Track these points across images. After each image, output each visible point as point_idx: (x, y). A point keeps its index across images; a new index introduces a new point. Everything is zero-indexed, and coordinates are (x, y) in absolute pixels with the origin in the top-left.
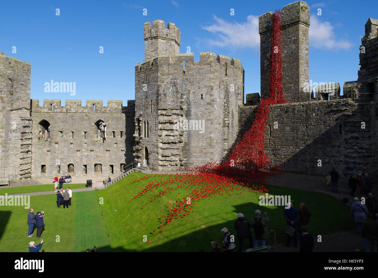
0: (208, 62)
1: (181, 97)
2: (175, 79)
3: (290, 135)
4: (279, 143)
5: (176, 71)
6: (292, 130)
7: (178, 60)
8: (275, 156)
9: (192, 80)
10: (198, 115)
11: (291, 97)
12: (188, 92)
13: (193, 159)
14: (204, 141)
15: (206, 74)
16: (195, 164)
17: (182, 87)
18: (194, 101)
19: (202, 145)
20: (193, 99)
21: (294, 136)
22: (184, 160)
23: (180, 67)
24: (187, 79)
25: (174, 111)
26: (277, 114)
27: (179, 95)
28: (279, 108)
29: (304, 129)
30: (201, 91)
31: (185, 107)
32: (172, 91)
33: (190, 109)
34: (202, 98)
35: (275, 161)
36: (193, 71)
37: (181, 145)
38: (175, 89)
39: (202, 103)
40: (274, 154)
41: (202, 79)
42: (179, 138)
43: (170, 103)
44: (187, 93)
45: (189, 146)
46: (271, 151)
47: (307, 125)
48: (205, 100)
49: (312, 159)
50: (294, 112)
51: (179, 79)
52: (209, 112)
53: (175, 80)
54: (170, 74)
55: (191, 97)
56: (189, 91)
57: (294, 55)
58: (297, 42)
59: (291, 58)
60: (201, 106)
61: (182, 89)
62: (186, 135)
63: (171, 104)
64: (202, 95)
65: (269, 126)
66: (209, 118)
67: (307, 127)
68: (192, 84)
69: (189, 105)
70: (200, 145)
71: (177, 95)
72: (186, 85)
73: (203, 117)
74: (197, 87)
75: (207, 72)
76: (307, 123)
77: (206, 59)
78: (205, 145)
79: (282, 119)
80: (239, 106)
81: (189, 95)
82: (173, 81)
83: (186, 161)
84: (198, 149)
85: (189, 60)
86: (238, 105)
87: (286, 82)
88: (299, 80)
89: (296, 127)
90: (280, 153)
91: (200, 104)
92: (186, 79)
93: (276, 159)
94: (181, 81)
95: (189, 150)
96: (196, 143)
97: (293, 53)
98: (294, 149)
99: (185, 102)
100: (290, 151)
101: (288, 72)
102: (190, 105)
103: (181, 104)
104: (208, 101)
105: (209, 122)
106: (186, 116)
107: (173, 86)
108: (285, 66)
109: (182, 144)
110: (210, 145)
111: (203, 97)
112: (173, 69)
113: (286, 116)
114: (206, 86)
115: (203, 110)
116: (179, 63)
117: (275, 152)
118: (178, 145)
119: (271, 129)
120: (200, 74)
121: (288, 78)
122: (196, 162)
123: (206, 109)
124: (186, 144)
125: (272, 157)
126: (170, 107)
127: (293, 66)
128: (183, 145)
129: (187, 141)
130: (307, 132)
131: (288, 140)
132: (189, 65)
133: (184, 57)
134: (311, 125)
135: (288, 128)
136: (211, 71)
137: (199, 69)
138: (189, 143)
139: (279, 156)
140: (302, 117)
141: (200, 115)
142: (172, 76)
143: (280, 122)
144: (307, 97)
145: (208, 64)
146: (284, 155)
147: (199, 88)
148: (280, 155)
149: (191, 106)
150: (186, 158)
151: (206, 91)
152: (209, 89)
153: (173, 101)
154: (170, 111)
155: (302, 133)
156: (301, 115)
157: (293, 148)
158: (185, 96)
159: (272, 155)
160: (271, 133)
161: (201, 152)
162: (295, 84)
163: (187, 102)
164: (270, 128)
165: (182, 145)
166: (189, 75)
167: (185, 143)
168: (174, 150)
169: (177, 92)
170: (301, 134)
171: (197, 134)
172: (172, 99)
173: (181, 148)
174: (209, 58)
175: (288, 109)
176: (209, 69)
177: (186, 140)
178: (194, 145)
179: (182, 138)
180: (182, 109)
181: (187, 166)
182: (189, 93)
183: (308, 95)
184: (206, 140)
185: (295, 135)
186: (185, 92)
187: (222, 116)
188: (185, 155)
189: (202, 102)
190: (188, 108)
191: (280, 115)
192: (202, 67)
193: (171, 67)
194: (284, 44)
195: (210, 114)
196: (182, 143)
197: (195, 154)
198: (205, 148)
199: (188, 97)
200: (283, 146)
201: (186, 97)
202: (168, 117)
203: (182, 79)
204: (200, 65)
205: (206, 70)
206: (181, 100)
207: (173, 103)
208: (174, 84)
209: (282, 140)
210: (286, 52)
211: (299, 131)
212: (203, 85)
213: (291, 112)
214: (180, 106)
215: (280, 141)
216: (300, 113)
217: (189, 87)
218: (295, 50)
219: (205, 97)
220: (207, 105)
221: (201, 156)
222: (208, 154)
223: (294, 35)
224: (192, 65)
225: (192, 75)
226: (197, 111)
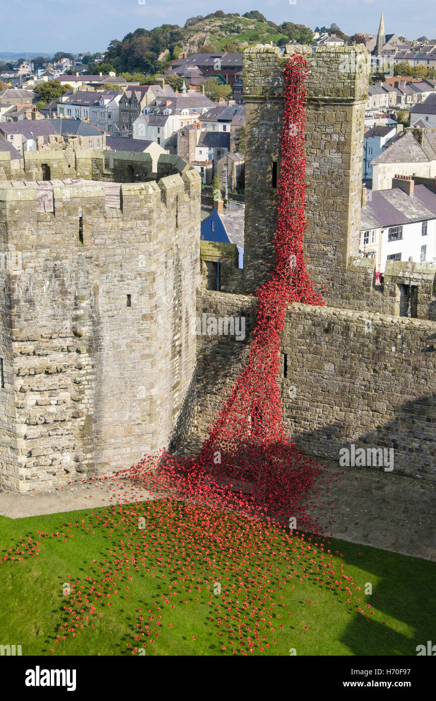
0: (145, 211)
1: (76, 305)
2: (56, 259)
3: (335, 382)
4: (307, 394)
5: (58, 238)
6: (341, 372)
7: (64, 207)
8: (295, 422)
9: (102, 260)
10: (119, 346)
11: (325, 276)
12: (94, 292)
13: (109, 452)
14: (134, 407)
15: (138, 244)
16: (113, 464)
17: (78, 278)
18: (110, 313)
19: (130, 417)
20: (106, 307)
21: (344, 386)
22: (87, 459)
23: (70, 226)
24: (90, 258)
25: (57, 343)
26: (304, 331)
27: (70, 300)
28: (309, 317)
29: (369, 375)
30: (125, 286)
31: (86, 330)
32: (51, 289)
33: (100, 334)
34: (129, 304)
35: (294, 432)
36: (104, 237)
37: (76, 424)
38: (59, 285)
39: (129, 316)
40: (294, 418)
41: (128, 256)
42: (71, 408)
43: (44, 323)
44: (90, 294)
45: (97, 423)
46: (285, 409)
47: (377, 368)
48: (136, 309)
49: (382, 439)
50: (347, 335)
51: (67, 258)
52: (148, 338)
53: (58, 262)
54: (43, 246)
55: (100, 305)
56: (96, 288)
57: (336, 179)
58: (346, 149)
59: (329, 184)
60: (127, 323)
61: (77, 284)
62: (88, 397)
63: (49, 324)
64: (129, 296)
65: (282, 353)
66: (147, 351)
67: (375, 371)
68: (102, 268)
69: (96, 323)
70: (126, 418)
71: (63, 300)
72: (88, 273)
73: (134, 350)
74: (115, 277)
75: (143, 238)
76: (376, 364)
77: (138, 204)
78: (139, 415)
79: (317, 344)
80: (198, 293)
81: (95, 297)
82: (51, 264)
83: (92, 459)
84: (122, 429)
85: (95, 208)
86: (197, 290)
87: (313, 237)
88: (346, 241)
89: (351, 367)
90: (309, 418)
91: (125, 320)
92: (86, 258)
93: (298, 428)
94: (73, 262)
95: (98, 432)
96: (116, 414)
97: (333, 172)
98: (343, 413)
99: (87, 317)
100: (333, 416)
101: (319, 215)
102: (99, 323)
103: (75, 323)
104: (144, 312)
105: (146, 362)
106: (89, 351)
107: (51, 276)
108: (312, 199)
109: (82, 421)
110: (149, 415)
111: (133, 300)
112: (49, 232)
113: (327, 339)
114: (140, 275)
115: (131, 333)
116: (65, 215)
117: (297, 413)
118: (70, 423)
119: (286, 361)
120: (123, 244)
121: (318, 230)
122: (116, 458)
123: (139, 331)
124: (90, 419)
125: (286, 423)
126: (46, 332)
127: (333, 205)
128: (83, 423)
129: (92, 413)
130: (376, 382)
131: (328, 392)
132: (95, 220)
133: (79, 200)
134: (386, 368)
135: (329, 367)
136: (152, 233)
137: (122, 229)
138: (99, 417)
139: (306, 423)
140: (366, 349)
141: (124, 347)
142: (49, 250)
143: (312, 349)
144: (363, 283)
145: (145, 217)
146: (319, 423)
147: (122, 278)
148: (308, 421)
149: (102, 325)
150: (90, 451)
151: (140, 285)
152: (146, 280)
153: (54, 315)
154: (47, 342)
155: (365, 383)
156: (363, 345)
157: (341, 410)
158: (85, 302)
159: (289, 419)
160: (286, 370)
161: (129, 433)
162: (336, 247)
163: (91, 317)
164: (285, 358)
165: (80, 422)
166: (94, 246)
167: (89, 417)
168: (60, 437)
169: (64, 293)
170: (360, 385)
171: (117, 394)
172: (50, 312)
173: (77, 432)
174: (147, 202)
175: (332, 325)
176: (146, 229)
177: (90, 409)
178: (110, 420)
179: (81, 406)
180: (77, 335)
181: (93, 471)
182: (95, 294)
183: (365, 280)
184: (139, 404)
185: (348, 384)
186: (84, 292)
187: (170, 335)
188: (90, 447)
189: (129, 314)
190: (95, 331)
191: (312, 335)
192: (129, 226)
193: (44, 226)
194: (311, 144)
195: (149, 341)
196: (79, 419)
197: (112, 440)
198: (138, 424)
199: (93, 305)
200: (317, 402)
201: (87, 304)
202: (41, 358)
203: (77, 257)
204: (123, 220)
205: (138, 232)
206: (74, 312)
207: (54, 322)
208: (54, 271)
209: (315, 389)
210: (316, 165)
211: (356, 378)
212: (131, 271)
213: (338, 333)
214: (73, 328)
215: (311, 392)
216: (361, 340)
217: (95, 278)
218: (340, 167)
219: (136, 302)
220: (142, 322)
221: (128, 443)
222: (145, 437)
223: (338, 129)
224: (102, 220)
225: (102, 246)
226: (117, 338)
